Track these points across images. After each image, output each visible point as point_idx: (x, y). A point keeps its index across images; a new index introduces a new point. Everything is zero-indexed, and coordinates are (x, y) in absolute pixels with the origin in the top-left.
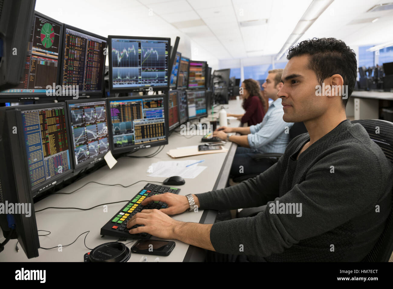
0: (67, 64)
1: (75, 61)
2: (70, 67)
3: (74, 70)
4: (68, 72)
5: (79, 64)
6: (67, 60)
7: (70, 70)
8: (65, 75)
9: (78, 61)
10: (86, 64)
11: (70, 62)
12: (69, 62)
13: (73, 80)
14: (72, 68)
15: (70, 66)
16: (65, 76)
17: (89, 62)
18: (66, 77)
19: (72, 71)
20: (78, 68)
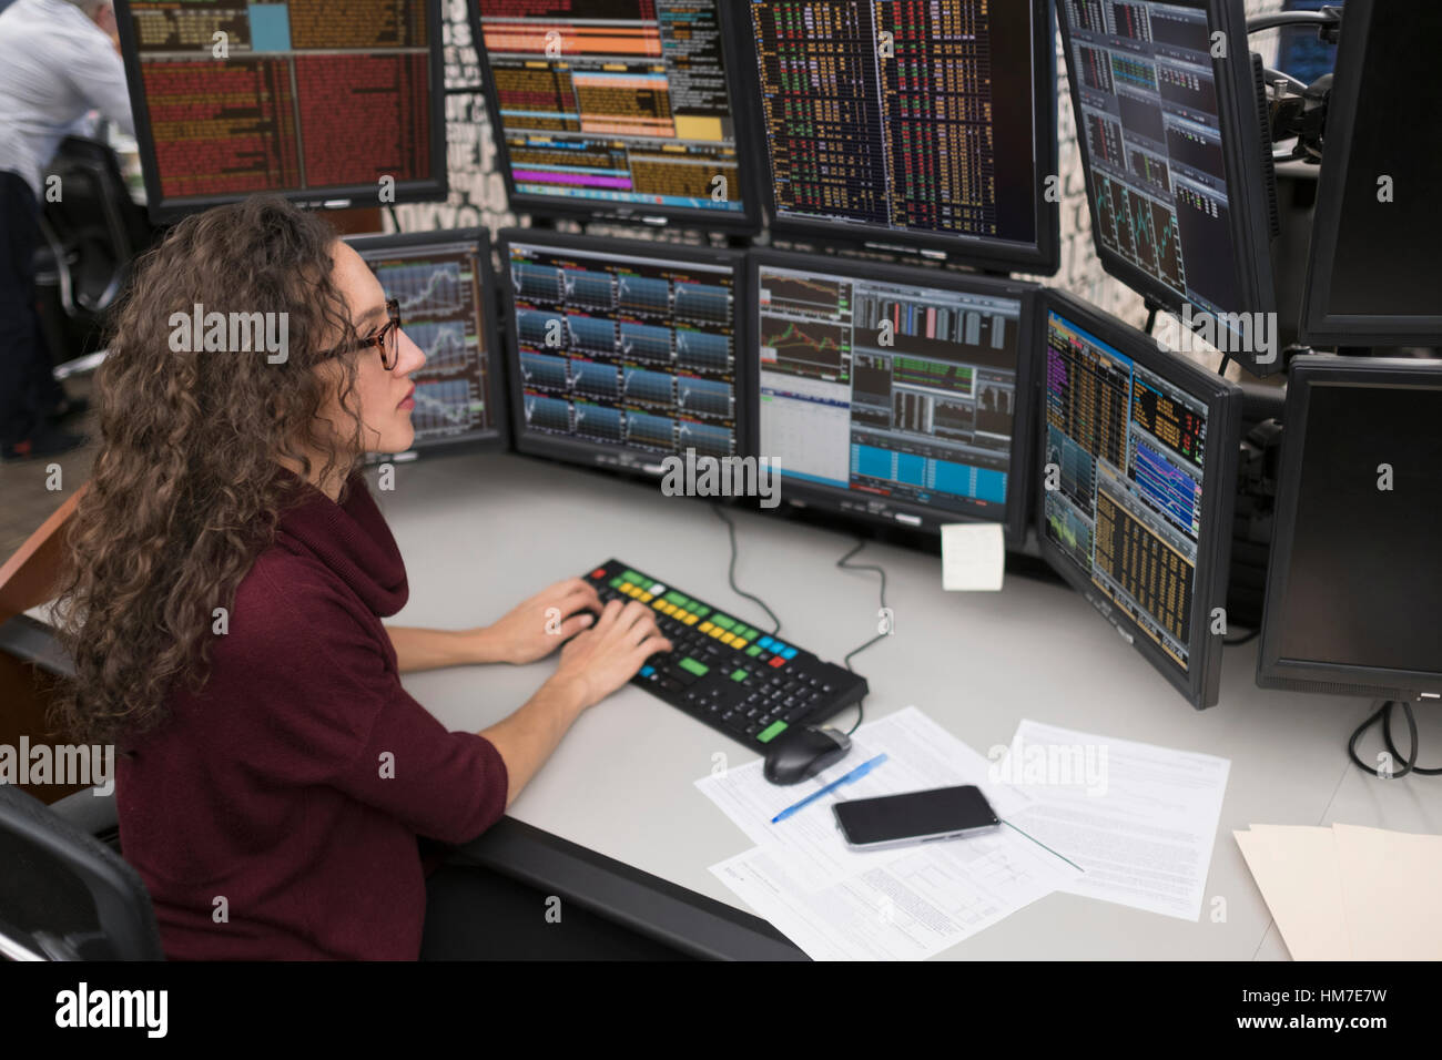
0: (778, 112)
1: (818, 103)
2: (796, 126)
3: (821, 136)
4: (792, 144)
5: (843, 110)
6: (777, 102)
7: (797, 136)
8: (780, 155)
9: (831, 98)
10: (884, 108)
11: (794, 108)
12: (788, 105)
13: (820, 176)
14: (806, 127)
15: (796, 123)
16: (777, 157)
17: (904, 102)
18: (786, 161)
19: (806, 138)
20: (838, 128)
